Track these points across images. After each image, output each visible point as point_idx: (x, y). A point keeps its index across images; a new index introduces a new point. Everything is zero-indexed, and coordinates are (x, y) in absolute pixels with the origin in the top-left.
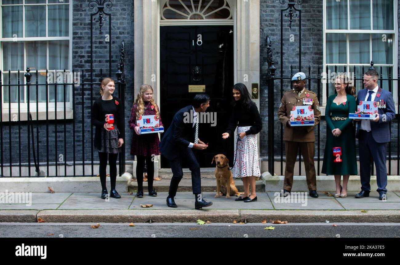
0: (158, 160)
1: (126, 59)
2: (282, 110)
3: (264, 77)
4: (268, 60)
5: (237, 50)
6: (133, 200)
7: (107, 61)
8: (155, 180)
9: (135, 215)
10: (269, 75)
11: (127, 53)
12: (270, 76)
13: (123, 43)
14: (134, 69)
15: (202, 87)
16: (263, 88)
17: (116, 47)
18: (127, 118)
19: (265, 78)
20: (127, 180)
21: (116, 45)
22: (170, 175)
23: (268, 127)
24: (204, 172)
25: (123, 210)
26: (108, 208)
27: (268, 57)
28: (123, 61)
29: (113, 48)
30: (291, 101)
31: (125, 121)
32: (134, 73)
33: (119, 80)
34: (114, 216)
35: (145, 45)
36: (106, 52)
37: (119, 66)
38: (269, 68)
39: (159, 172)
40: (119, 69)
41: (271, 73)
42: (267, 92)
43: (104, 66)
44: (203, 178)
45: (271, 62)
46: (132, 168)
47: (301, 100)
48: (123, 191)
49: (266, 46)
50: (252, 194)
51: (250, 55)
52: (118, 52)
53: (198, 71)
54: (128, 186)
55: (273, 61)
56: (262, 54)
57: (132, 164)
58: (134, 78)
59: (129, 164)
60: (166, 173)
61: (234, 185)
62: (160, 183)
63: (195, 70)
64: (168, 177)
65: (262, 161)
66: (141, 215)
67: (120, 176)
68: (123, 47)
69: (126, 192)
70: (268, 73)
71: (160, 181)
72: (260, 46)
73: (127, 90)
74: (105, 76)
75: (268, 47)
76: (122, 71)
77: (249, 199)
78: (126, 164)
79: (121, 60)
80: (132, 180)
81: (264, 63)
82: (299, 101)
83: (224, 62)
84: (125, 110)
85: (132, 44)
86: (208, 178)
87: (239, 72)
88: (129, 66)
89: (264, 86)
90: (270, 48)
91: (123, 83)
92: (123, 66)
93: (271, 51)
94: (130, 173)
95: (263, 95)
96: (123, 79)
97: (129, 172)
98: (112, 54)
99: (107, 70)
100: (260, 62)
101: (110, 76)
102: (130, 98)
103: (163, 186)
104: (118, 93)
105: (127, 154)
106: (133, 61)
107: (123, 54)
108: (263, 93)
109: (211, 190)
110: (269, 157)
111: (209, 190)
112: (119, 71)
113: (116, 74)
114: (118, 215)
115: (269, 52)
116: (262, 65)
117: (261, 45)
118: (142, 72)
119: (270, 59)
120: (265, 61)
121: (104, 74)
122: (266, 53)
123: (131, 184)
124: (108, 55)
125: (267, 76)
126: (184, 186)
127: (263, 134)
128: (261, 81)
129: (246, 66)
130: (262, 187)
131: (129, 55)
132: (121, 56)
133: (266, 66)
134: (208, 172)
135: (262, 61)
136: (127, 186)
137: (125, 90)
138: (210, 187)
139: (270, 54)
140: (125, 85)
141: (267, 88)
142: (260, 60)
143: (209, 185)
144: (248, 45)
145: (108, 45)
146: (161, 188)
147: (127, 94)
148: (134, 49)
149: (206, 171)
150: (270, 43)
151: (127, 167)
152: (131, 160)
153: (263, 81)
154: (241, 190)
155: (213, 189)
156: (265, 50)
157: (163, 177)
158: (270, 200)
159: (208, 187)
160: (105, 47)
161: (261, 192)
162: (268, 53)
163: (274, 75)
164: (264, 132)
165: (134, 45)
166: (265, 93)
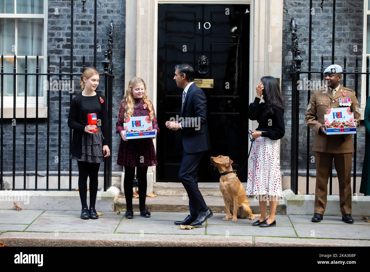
0: (153, 172)
1: (116, 44)
2: (312, 113)
3: (288, 70)
4: (292, 49)
5: (255, 36)
6: (121, 221)
7: (91, 47)
8: (149, 197)
9: (123, 240)
10: (294, 67)
11: (117, 37)
12: (295, 69)
13: (112, 24)
14: (125, 57)
15: (210, 82)
16: (286, 84)
17: (102, 29)
18: (115, 119)
19: (289, 72)
20: (113, 197)
21: (102, 26)
22: (168, 191)
23: (291, 133)
24: (210, 188)
25: (107, 234)
26: (89, 231)
27: (293, 46)
28: (111, 47)
29: (99, 30)
30: (324, 102)
31: (113, 122)
32: (124, 62)
33: (105, 70)
34: (96, 241)
35: (140, 27)
36: (90, 36)
37: (106, 53)
38: (293, 58)
39: (154, 187)
40: (106, 56)
41: (296, 65)
42: (291, 89)
43: (87, 53)
44: (209, 195)
45: (296, 52)
46: (120, 181)
47: (337, 100)
48: (108, 210)
49: (290, 31)
50: (270, 217)
51: (270, 41)
52: (105, 35)
53: (204, 62)
54: (115, 204)
55: (298, 50)
56: (286, 42)
57: (120, 176)
58: (124, 68)
59: (116, 176)
60: (162, 188)
61: (248, 205)
62: (155, 200)
63: (200, 60)
64: (165, 193)
65: (283, 176)
66: (130, 240)
67: (105, 190)
68: (111, 30)
69: (112, 211)
70: (292, 65)
71: (155, 198)
72: (283, 31)
73: (115, 83)
74: (88, 65)
75: (293, 32)
76: (109, 59)
77: (266, 224)
78: (113, 176)
79: (109, 45)
80: (120, 196)
81: (287, 52)
82: (334, 101)
83: (237, 50)
84: (113, 109)
85: (123, 26)
86: (215, 195)
87: (256, 64)
88: (119, 53)
89: (287, 82)
90: (295, 34)
91: (111, 75)
92: (111, 53)
93: (297, 38)
94: (117, 187)
95: (286, 93)
96: (111, 70)
97: (115, 186)
98: (97, 38)
99: (90, 57)
100: (283, 51)
101: (95, 66)
102: (119, 93)
103: (158, 204)
104: (104, 87)
105: (114, 164)
106: (124, 47)
107: (112, 38)
108: (285, 90)
109: (218, 210)
110: (291, 171)
111: (216, 210)
112: (106, 59)
113: (103, 63)
114: (101, 239)
115: (295, 39)
116: (286, 55)
117: (284, 29)
118: (135, 61)
119: (295, 47)
120: (289, 51)
121: (87, 63)
122: (291, 40)
123: (118, 201)
124: (93, 38)
125: (291, 70)
126: (185, 205)
127: (285, 142)
128: (284, 75)
129: (265, 56)
130: (282, 208)
131: (119, 39)
132: (109, 40)
133: (290, 57)
134: (215, 188)
135: (285, 50)
136: (113, 204)
137: (113, 83)
138: (217, 207)
139: (295, 41)
140: (114, 77)
141: (291, 83)
142: (283, 49)
143: (215, 205)
144: (268, 30)
145: (93, 26)
146: (156, 207)
147: (116, 89)
148: (125, 33)
149: (212, 187)
150: (296, 28)
151: (114, 180)
152: (119, 171)
153: (286, 75)
154: (256, 211)
155: (220, 209)
156: (289, 35)
157: (158, 194)
158: (292, 225)
159: (215, 207)
160: (89, 29)
161: (280, 214)
162: (293, 39)
163: (299, 68)
164: (286, 140)
165: (125, 27)
166: (289, 90)
